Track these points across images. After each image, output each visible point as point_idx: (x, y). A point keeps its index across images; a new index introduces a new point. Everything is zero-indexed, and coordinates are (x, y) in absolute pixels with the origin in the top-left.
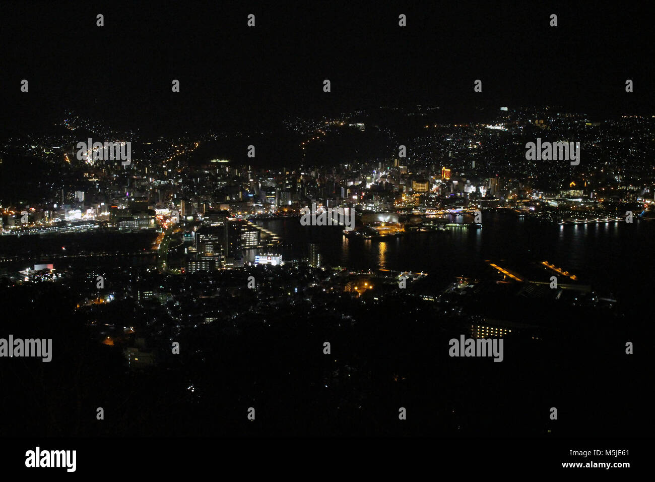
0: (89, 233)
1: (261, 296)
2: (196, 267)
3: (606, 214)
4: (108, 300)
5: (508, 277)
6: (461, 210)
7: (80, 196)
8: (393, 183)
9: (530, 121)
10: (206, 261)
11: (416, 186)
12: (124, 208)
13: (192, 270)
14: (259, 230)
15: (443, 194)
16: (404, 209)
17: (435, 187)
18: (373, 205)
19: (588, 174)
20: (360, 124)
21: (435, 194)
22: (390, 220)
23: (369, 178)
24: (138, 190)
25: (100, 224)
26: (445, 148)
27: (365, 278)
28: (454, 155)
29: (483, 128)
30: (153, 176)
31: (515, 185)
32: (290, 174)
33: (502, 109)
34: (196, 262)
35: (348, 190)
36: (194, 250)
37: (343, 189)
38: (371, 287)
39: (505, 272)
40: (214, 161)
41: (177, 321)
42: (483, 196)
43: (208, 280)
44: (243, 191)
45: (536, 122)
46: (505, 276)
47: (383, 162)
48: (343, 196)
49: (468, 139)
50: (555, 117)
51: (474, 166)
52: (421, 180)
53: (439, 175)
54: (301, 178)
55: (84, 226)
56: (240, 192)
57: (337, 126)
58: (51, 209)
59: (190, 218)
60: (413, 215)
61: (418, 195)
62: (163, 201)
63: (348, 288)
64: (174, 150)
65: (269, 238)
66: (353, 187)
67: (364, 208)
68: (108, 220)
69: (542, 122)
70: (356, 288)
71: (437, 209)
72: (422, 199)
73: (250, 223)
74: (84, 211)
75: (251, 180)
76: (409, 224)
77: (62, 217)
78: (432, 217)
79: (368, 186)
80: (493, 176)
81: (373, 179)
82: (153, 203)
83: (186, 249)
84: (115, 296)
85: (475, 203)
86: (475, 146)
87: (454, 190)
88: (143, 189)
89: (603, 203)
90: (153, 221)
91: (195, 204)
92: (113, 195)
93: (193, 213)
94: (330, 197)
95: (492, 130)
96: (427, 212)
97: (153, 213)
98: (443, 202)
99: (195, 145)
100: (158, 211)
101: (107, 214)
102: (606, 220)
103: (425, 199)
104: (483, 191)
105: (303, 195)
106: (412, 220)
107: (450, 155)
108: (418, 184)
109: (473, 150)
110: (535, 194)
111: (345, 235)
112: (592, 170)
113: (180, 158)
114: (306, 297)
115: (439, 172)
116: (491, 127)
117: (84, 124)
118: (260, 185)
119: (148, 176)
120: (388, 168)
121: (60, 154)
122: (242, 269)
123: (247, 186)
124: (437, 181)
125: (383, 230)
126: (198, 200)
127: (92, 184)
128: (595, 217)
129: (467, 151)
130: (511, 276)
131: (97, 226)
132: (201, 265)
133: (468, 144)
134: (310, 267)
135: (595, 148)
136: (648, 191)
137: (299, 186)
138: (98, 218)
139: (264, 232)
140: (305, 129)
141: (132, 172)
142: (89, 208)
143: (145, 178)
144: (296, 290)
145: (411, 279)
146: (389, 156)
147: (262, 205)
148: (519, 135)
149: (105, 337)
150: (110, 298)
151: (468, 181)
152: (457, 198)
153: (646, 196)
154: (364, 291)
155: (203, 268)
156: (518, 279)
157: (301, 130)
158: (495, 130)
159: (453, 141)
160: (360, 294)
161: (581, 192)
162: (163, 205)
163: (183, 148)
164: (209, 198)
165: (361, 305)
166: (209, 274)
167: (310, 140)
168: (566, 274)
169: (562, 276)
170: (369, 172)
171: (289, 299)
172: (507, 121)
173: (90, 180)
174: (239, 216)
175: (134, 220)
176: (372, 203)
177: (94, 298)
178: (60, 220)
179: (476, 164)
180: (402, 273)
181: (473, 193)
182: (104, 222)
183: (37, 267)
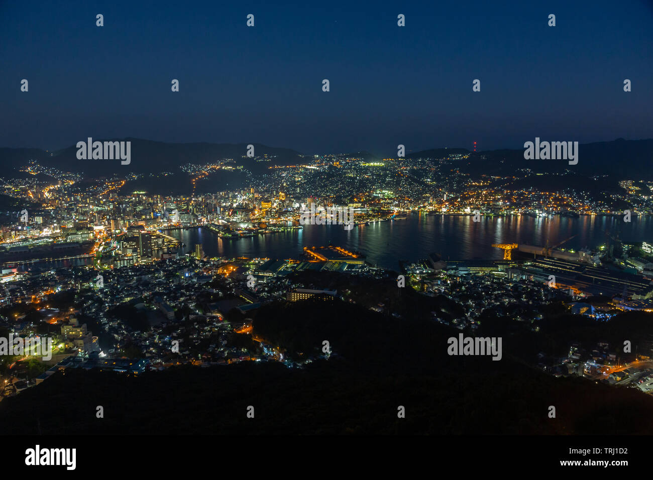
2: (121, 264)
3: (374, 216)
4: (57, 291)
5: (317, 258)
6: (290, 218)
7: (39, 220)
8: (250, 203)
9: (331, 163)
10: (127, 260)
11: (264, 205)
12: (71, 226)
13: (118, 266)
14: (164, 237)
15: (280, 209)
16: (257, 219)
17: (275, 205)
18: (237, 218)
19: (364, 194)
21: (275, 209)
22: (248, 226)
23: (235, 201)
24: (81, 214)
25: (54, 238)
26: (282, 181)
27: (231, 264)
28: (287, 185)
29: (304, 168)
30: (93, 204)
31: (322, 202)
32: (186, 200)
33: (315, 156)
34: (120, 260)
35: (221, 209)
36: (120, 252)
37: (218, 208)
38: (234, 270)
39: (316, 255)
40: (135, 193)
41: (105, 301)
43: (128, 273)
44: (153, 211)
45: (335, 163)
46: (315, 258)
47: (244, 190)
48: (219, 212)
49: (295, 174)
50: (345, 160)
51: (298, 191)
52: (267, 201)
53: (278, 197)
54: (192, 202)
55: (42, 240)
56: (152, 213)
57: (215, 169)
58: (16, 230)
59: (118, 232)
60: (262, 223)
61: (265, 210)
62: (99, 221)
63: (220, 271)
64: (107, 187)
65: (170, 241)
66: (225, 207)
67: (231, 220)
68: (59, 235)
69: (338, 163)
70: (225, 271)
71: (276, 218)
72: (267, 212)
73: (158, 232)
74: (41, 230)
75: (160, 205)
76: (259, 228)
77: (25, 235)
78: (273, 223)
79: (235, 205)
80: (310, 197)
81: (238, 201)
82: (92, 221)
83: (113, 252)
84: (62, 288)
86: (300, 179)
87: (287, 206)
88: (85, 214)
89: (372, 210)
90: (91, 235)
91: (122, 222)
92: (63, 218)
93: (120, 228)
94: (210, 212)
95: (309, 169)
96: (270, 220)
97: (91, 229)
98: (281, 213)
99: (122, 183)
100: (95, 228)
101: (58, 231)
102: (374, 221)
103: (269, 212)
105: (193, 213)
106: (260, 226)
107: (285, 185)
108: (265, 203)
109: (298, 181)
111: (220, 237)
113: (112, 191)
114: (192, 278)
115: (278, 195)
116: (309, 167)
117: (43, 170)
118: (165, 208)
119: (89, 204)
120: (247, 194)
121: (25, 191)
123: (157, 209)
124: (277, 201)
126: (123, 219)
127: (48, 212)
128: (368, 219)
129: (295, 182)
130: (319, 257)
131: (51, 240)
132: (124, 263)
133: (295, 177)
134: (196, 259)
135: (368, 178)
136: (397, 203)
137: (191, 207)
138: (52, 234)
139: (167, 238)
140: (194, 171)
141: (78, 202)
142: (46, 228)
143: (87, 205)
144: (187, 275)
145: (259, 262)
146: (248, 187)
147: (166, 221)
148: (325, 172)
149: (51, 318)
150: (58, 289)
151: (295, 201)
152: (288, 211)
153: (397, 206)
154: (231, 272)
155: (126, 265)
156: (323, 259)
157: (192, 172)
158: (311, 169)
159: (287, 176)
160: (227, 274)
161: (360, 205)
162: (99, 224)
163: (114, 185)
164: (131, 217)
165: (228, 282)
166: (130, 269)
167: (198, 178)
168: (350, 254)
169: (348, 256)
170: (235, 197)
171: (182, 281)
172: (318, 163)
173: (47, 208)
174: (151, 228)
175: (78, 234)
176: (237, 216)
177: (46, 290)
178: (24, 237)
179: (300, 190)
180: (254, 259)
181: (297, 207)
182: (56, 237)
183: (5, 272)
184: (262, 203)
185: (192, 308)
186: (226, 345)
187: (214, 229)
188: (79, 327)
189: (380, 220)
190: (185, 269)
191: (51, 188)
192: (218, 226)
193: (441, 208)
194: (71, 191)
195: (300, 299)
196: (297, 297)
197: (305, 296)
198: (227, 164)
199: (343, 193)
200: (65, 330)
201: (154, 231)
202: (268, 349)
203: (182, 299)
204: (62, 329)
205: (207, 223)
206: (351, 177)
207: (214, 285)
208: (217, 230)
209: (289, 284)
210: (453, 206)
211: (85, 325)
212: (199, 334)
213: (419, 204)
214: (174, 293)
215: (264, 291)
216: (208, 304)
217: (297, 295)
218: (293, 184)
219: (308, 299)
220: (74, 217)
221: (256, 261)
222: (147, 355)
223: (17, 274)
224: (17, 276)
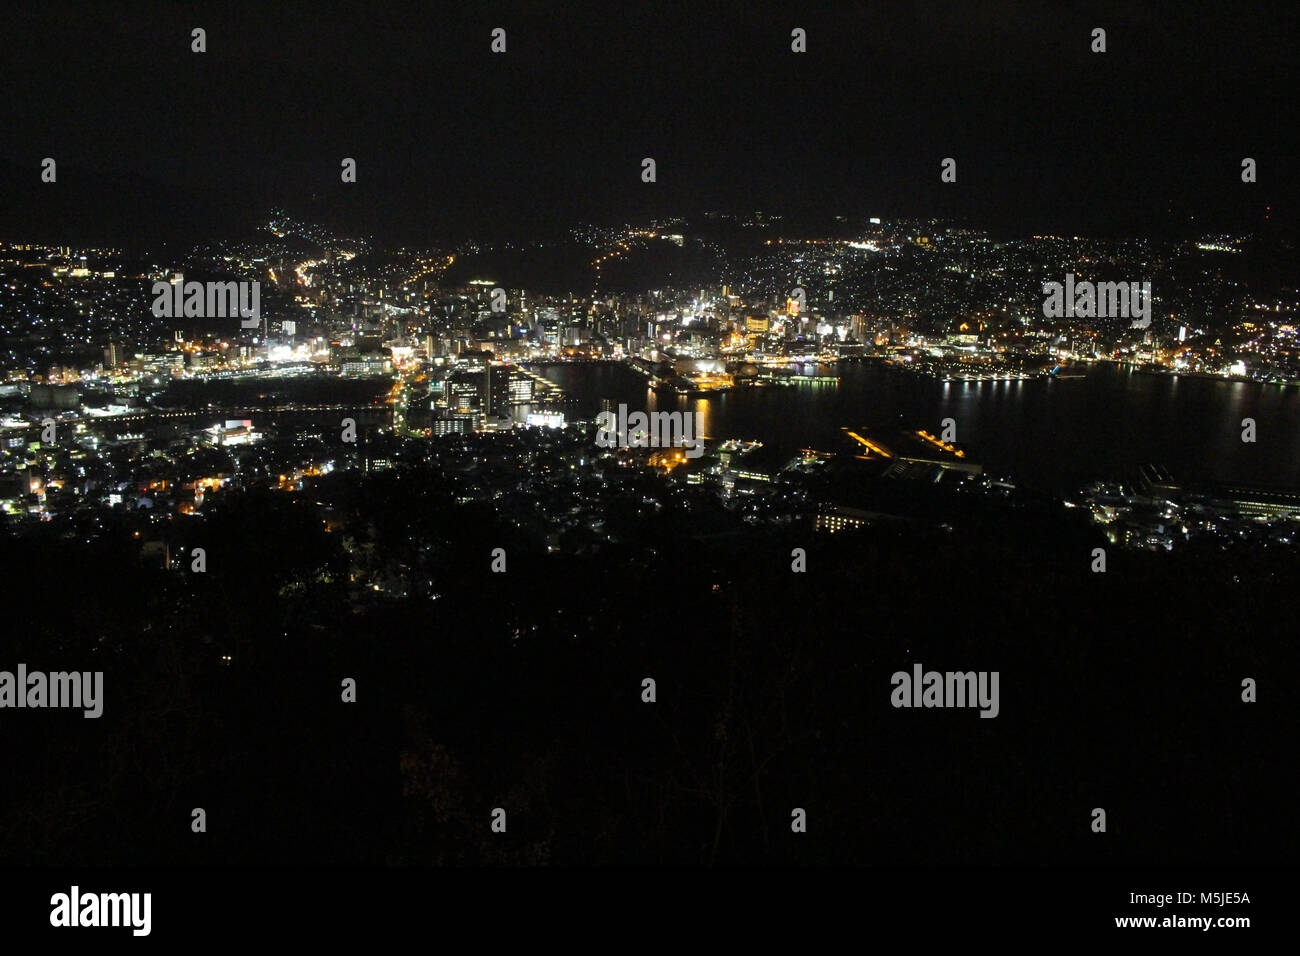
0: (300, 379)
1: (533, 469)
2: (446, 425)
3: (1007, 368)
4: (325, 471)
5: (871, 451)
6: (811, 357)
7: (290, 327)
8: (720, 318)
9: (910, 238)
10: (459, 420)
11: (753, 324)
12: (349, 345)
13: (440, 431)
14: (534, 379)
15: (788, 335)
16: (735, 355)
17: (777, 326)
18: (691, 348)
19: (985, 313)
20: (677, 237)
21: (776, 335)
22: (714, 369)
23: (686, 311)
24: (369, 320)
25: (317, 366)
26: (792, 272)
29: (846, 247)
30: (391, 302)
31: (887, 325)
32: (579, 303)
33: (873, 220)
34: (446, 420)
35: (657, 326)
36: (444, 404)
37: (650, 325)
38: (684, 461)
39: (868, 444)
40: (475, 282)
42: (843, 340)
43: (461, 446)
44: (513, 324)
45: (918, 240)
46: (867, 450)
47: (706, 289)
48: (650, 334)
49: (824, 260)
50: (943, 234)
51: (831, 298)
52: (759, 316)
53: (782, 307)
54: (594, 308)
55: (295, 368)
56: (509, 327)
57: (645, 238)
58: (249, 344)
59: (439, 361)
60: (746, 364)
61: (753, 336)
62: (402, 336)
63: (653, 461)
64: (419, 267)
65: (547, 390)
66: (664, 324)
67: (679, 352)
68: (327, 361)
69: (926, 240)
70: (664, 461)
71: (778, 355)
72: (759, 341)
73: (521, 369)
74: (294, 348)
75: (525, 310)
76: (740, 374)
77: (265, 356)
78: (771, 366)
79: (686, 322)
80: (858, 313)
81: (692, 313)
82: (389, 339)
83: (432, 403)
84: (335, 465)
85: (831, 348)
86: (834, 271)
87: (803, 330)
88: (375, 320)
89: (1003, 354)
90: (388, 364)
91: (447, 342)
92: (335, 328)
93: (443, 354)
94: (632, 335)
95: (858, 249)
96: (765, 360)
97: (387, 352)
98: (789, 345)
99: (448, 261)
100: (395, 351)
101: (325, 352)
102: (1007, 377)
103: (762, 341)
104: (842, 332)
105: (595, 333)
106: (743, 369)
107: (799, 282)
108: (754, 321)
109: (831, 276)
110: (912, 339)
111: (652, 388)
112: (991, 308)
113: (429, 277)
114: (595, 472)
115: (784, 304)
116: (856, 245)
117: (297, 228)
118: (536, 317)
119: (384, 301)
120: (714, 298)
121: (263, 268)
122: (509, 431)
123: (518, 318)
124: (780, 317)
125: (704, 383)
126: (449, 335)
127: (307, 312)
128: (993, 372)
129: (823, 277)
130: (876, 449)
131: (312, 370)
132: (453, 425)
133: (825, 267)
135: (996, 279)
136: (1065, 339)
137: (591, 319)
138: (314, 358)
139: (540, 382)
140: (600, 241)
141: (361, 295)
142: (301, 344)
143: (379, 303)
144: (582, 462)
145: (739, 450)
146: (716, 281)
147: (538, 345)
148: (894, 257)
150: (328, 468)
151: (823, 319)
152: (806, 342)
153: (1062, 346)
154: (675, 465)
155: (456, 429)
156: (885, 455)
157: (596, 243)
158: (862, 250)
159: (804, 263)
160: (669, 470)
161: (975, 338)
162: (402, 342)
163: (432, 264)
164: (466, 333)
165: (670, 485)
166: (464, 438)
167: (608, 256)
168: (948, 449)
169: (944, 451)
170: (687, 302)
171: (572, 473)
172: (879, 238)
173: (304, 306)
174: (507, 358)
175: (362, 361)
176: (690, 345)
177: (306, 467)
178: (262, 360)
179: (834, 295)
180: (728, 442)
181: (828, 335)
182: (321, 364)
183: (230, 424)
184: (749, 320)
185: (596, 530)
187: (640, 369)
189: (1022, 376)
190: (577, 451)
191: (311, 265)
192: (649, 364)
193: (1171, 358)
194: (349, 273)
198: (673, 230)
199: (936, 309)
201: (513, 366)
203: (575, 510)
205: (624, 356)
206: (956, 272)
208: (646, 373)
209: (810, 500)
210: (1202, 357)
213: (1119, 346)
215: (750, 511)
218: (819, 283)
220: (354, 326)
221: (732, 445)
223: (253, 431)
224: (253, 434)
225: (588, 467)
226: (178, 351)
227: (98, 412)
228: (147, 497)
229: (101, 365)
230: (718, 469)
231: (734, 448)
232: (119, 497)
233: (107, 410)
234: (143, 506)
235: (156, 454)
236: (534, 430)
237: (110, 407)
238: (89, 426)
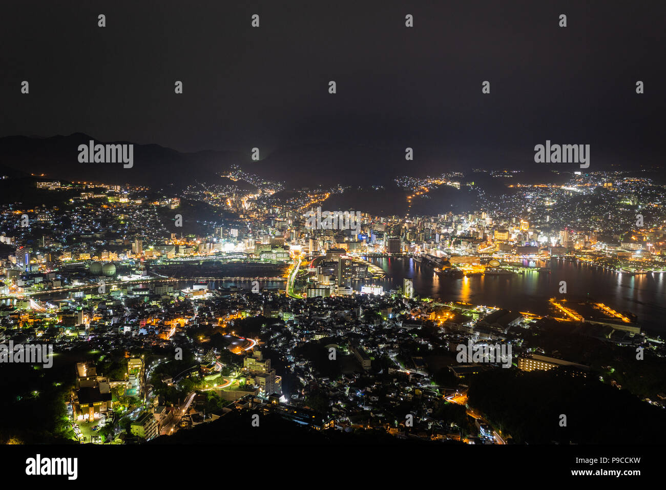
2: (315, 293)
3: (661, 265)
4: (244, 317)
5: (567, 316)
6: (534, 256)
7: (235, 232)
8: (479, 231)
9: (600, 184)
10: (323, 289)
11: (498, 235)
12: (267, 243)
13: (311, 296)
14: (368, 266)
15: (520, 242)
16: (487, 254)
17: (514, 236)
18: (460, 249)
19: (648, 230)
20: (456, 183)
21: (513, 242)
23: (459, 227)
25: (248, 255)
26: (525, 205)
27: (446, 309)
28: (533, 210)
29: (559, 189)
31: (582, 237)
32: (398, 222)
33: (576, 173)
34: (315, 289)
35: (441, 236)
36: (315, 279)
37: (437, 236)
38: (451, 317)
39: (566, 311)
41: (294, 336)
42: (554, 245)
43: (322, 305)
45: (605, 185)
46: (565, 315)
47: (472, 213)
48: (437, 241)
49: (545, 197)
50: (622, 180)
51: (548, 220)
52: (503, 230)
53: (518, 226)
54: (406, 225)
55: (235, 256)
56: (356, 235)
57: (434, 185)
58: (212, 242)
60: (493, 259)
61: (499, 242)
62: (296, 239)
63: (432, 317)
64: (310, 200)
66: (446, 234)
67: (453, 252)
68: (253, 252)
69: (610, 184)
70: (439, 317)
71: (513, 254)
72: (502, 245)
73: (361, 259)
74: (236, 244)
76: (489, 265)
77: (220, 249)
78: (508, 261)
79: (459, 233)
80: (563, 230)
81: (463, 228)
82: (289, 240)
83: (309, 278)
84: (250, 313)
85: (546, 251)
86: (551, 204)
87: (530, 240)
88: (282, 229)
89: (659, 256)
90: (287, 255)
91: (321, 243)
92: (259, 233)
93: (318, 250)
94: (427, 240)
95: (566, 191)
96: (505, 257)
97: (286, 248)
98: (520, 248)
99: (325, 197)
100: (292, 247)
101: (253, 247)
102: (661, 271)
104: (554, 241)
106: (490, 263)
107: (529, 210)
108: (499, 233)
109: (549, 207)
111: (436, 272)
112: (652, 227)
113: (314, 205)
114: (397, 322)
115: (519, 223)
116: (566, 188)
117: (244, 177)
120: (477, 219)
121: (224, 199)
122: (350, 296)
123: (362, 230)
124: (516, 231)
125: (467, 270)
126: (323, 239)
127: (245, 224)
128: (651, 267)
129: (543, 206)
130: (571, 315)
131: (245, 257)
132: (319, 292)
133: (545, 201)
134: (404, 298)
138: (246, 250)
139: (371, 268)
140: (412, 185)
141: (276, 215)
142: (240, 242)
144: (391, 316)
145: (485, 312)
146: (478, 209)
147: (372, 246)
148: (589, 195)
149: (235, 346)
150: (245, 315)
151: (542, 233)
152: (531, 247)
154: (445, 320)
155: (320, 294)
156: (576, 318)
157: (409, 186)
158: (569, 191)
159: (533, 199)
161: (640, 246)
162: (296, 243)
163: (317, 198)
164: (333, 237)
165: (441, 332)
166: (324, 300)
167: (416, 195)
168: (619, 316)
169: (616, 318)
170: (460, 222)
171: (384, 323)
172: (581, 183)
173: (244, 220)
174: (353, 253)
175: (272, 253)
176: (460, 248)
177: (234, 314)
178: (218, 251)
179: (550, 218)
180: (479, 307)
181: (545, 242)
182: (250, 254)
183: (196, 287)
184: (496, 232)
185: (392, 359)
186: (430, 415)
188: (263, 361)
190: (388, 309)
191: (250, 197)
192: (435, 258)
194: (270, 202)
195: (536, 369)
196: (533, 366)
197: (544, 366)
198: (454, 179)
199: (615, 227)
200: (248, 362)
201: (356, 258)
202: (486, 431)
203: (382, 346)
204: (245, 362)
205: (421, 253)
206: (629, 205)
207: (422, 334)
208: (433, 263)
211: (269, 361)
212: (398, 393)
214: (373, 336)
216: (412, 358)
217: (533, 363)
218: (541, 211)
219: (549, 370)
220: (270, 233)
221: (481, 308)
222: (334, 409)
223: (208, 292)
224: (208, 294)
225: (394, 319)
226: (173, 245)
227: (125, 279)
228: (144, 328)
229: (130, 251)
230: (471, 323)
231: (482, 310)
232: (129, 328)
233: (130, 277)
234: (142, 334)
235: (154, 303)
236: (365, 296)
237: (133, 276)
238: (119, 286)
